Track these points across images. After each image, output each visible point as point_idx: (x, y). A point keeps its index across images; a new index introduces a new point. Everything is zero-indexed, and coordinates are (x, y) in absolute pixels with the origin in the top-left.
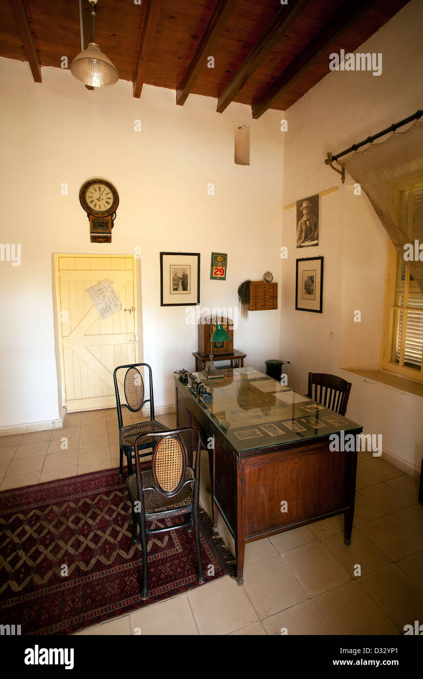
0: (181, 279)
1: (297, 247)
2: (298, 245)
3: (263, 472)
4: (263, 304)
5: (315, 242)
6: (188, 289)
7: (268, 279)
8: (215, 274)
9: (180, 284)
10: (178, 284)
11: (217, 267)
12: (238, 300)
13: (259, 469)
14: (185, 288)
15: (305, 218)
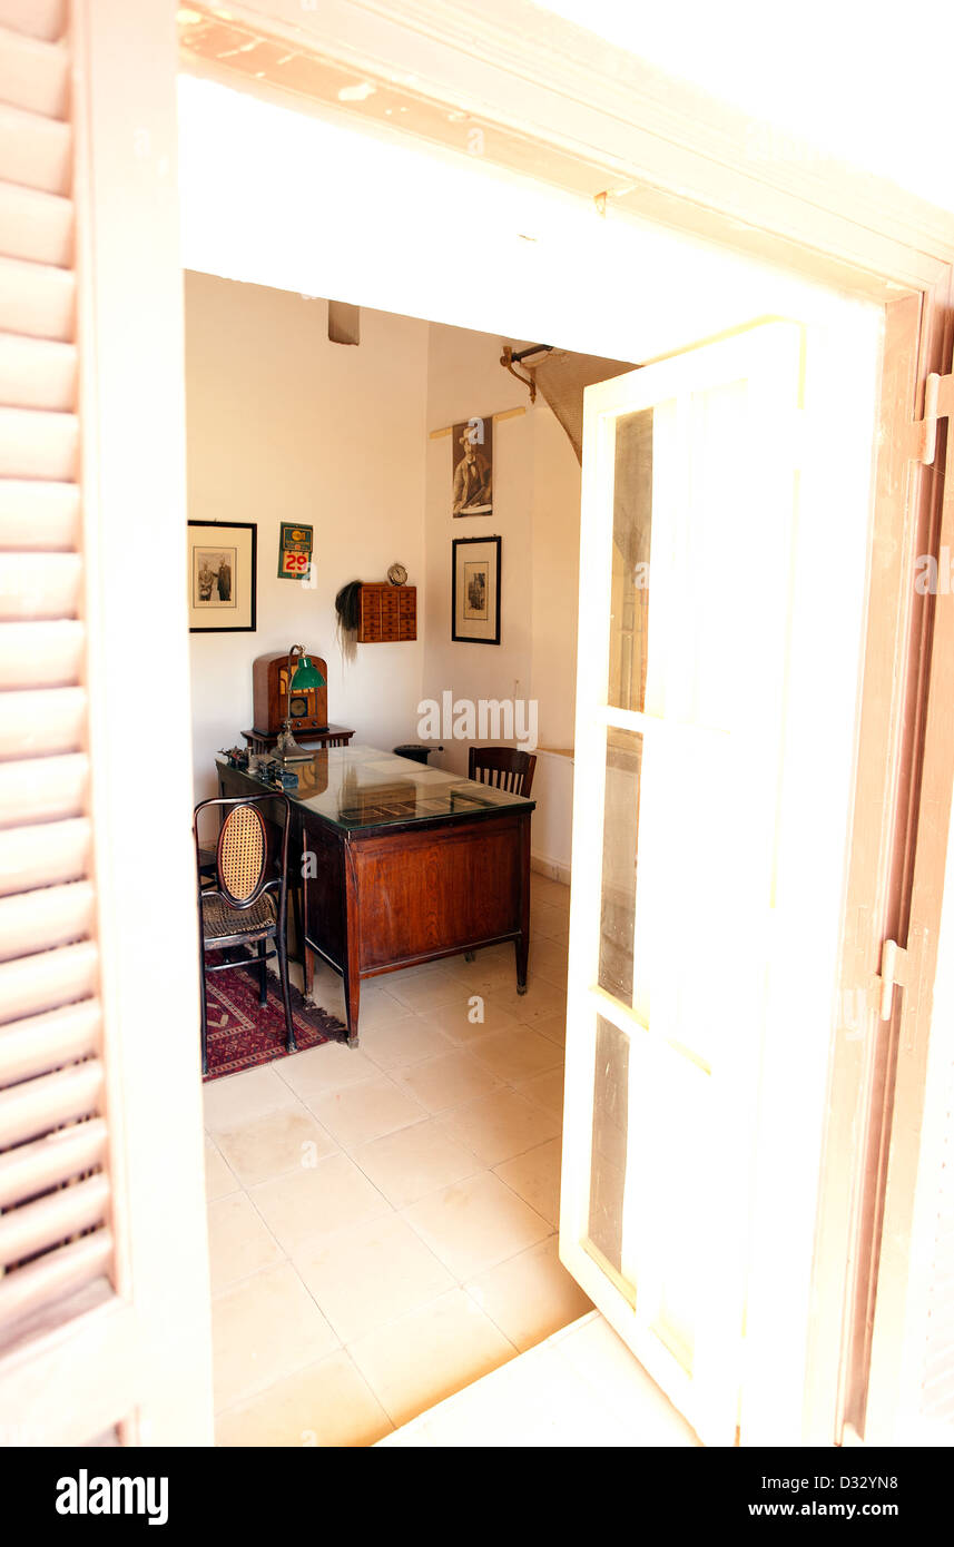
0: (216, 576)
1: (455, 516)
2: (456, 511)
3: (384, 866)
4: (386, 630)
5: (486, 508)
6: (232, 596)
7: (396, 577)
8: (288, 567)
9: (215, 586)
10: (210, 587)
11: (292, 553)
12: (336, 622)
13: (379, 862)
14: (225, 596)
15: (467, 460)
